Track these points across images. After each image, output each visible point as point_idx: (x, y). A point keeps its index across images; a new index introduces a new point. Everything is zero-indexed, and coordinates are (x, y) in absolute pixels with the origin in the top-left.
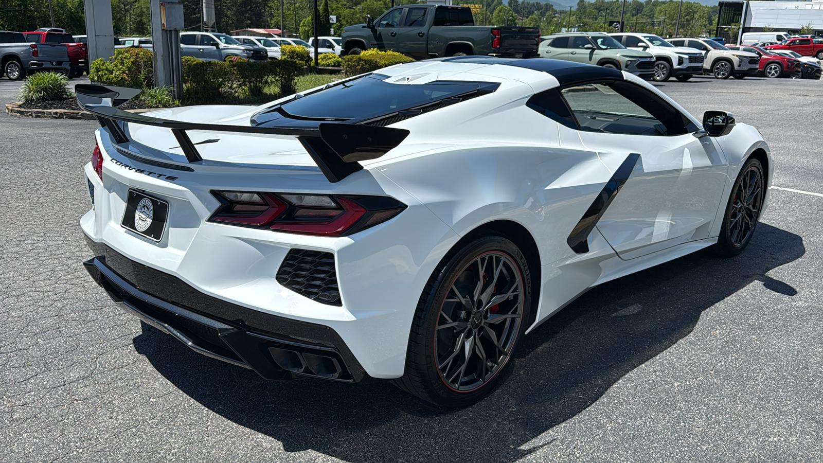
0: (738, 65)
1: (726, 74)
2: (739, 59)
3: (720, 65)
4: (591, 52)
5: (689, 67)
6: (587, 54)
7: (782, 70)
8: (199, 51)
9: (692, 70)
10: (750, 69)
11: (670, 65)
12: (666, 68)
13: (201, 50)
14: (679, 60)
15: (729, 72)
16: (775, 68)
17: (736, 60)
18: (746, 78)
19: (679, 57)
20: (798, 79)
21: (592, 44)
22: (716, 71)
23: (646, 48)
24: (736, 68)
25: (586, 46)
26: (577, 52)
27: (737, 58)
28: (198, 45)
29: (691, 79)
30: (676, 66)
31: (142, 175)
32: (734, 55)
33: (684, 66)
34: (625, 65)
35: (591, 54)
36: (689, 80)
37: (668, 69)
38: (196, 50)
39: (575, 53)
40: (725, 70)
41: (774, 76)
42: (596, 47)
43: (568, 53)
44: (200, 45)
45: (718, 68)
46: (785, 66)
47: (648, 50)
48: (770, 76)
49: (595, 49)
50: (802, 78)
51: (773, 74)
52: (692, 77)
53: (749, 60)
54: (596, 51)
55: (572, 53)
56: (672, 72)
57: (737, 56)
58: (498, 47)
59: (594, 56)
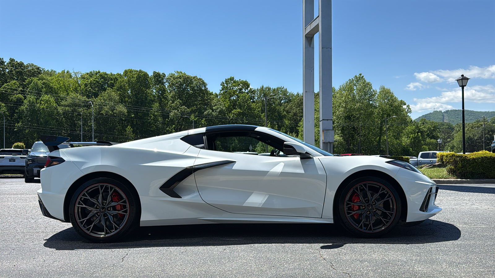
8: (430, 162)
13: (432, 161)
28: (430, 158)
38: (428, 161)
44: (431, 158)
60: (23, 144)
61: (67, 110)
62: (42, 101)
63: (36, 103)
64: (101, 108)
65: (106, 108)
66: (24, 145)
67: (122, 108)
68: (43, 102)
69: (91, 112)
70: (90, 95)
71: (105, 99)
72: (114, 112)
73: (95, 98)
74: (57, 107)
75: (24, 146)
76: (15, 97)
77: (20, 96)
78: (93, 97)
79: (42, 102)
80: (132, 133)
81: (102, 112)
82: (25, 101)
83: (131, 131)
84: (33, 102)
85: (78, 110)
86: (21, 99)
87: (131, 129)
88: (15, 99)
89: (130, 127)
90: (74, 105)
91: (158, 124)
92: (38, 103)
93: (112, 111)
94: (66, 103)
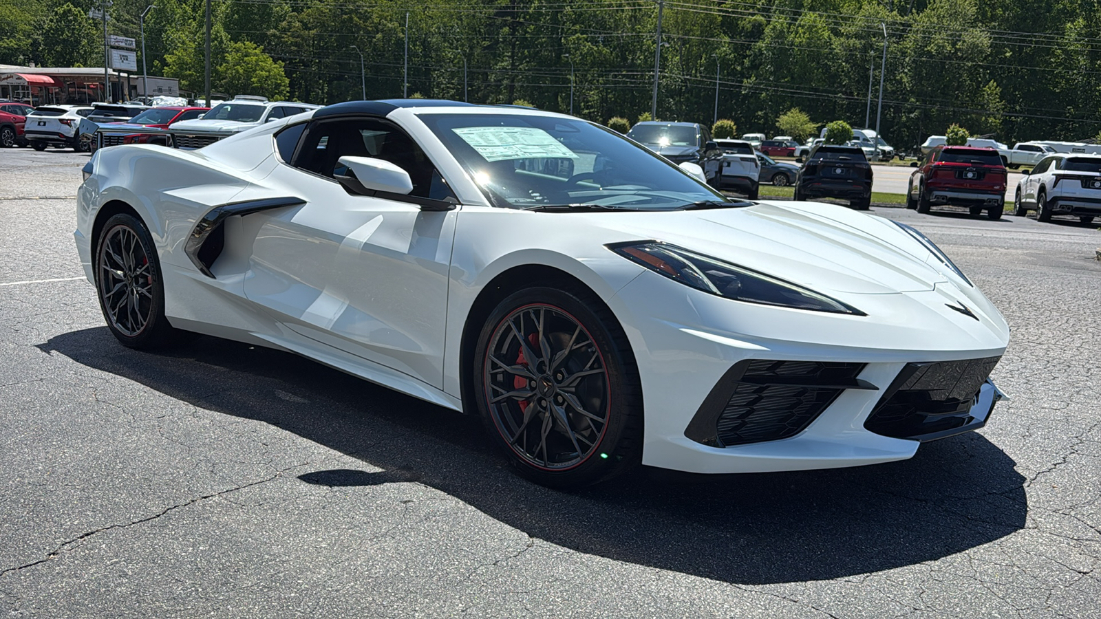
60: (733, 124)
61: (851, 45)
62: (800, 28)
63: (788, 32)
64: (927, 40)
65: (939, 38)
66: (735, 125)
67: (980, 37)
68: (802, 28)
69: (906, 48)
70: (908, 6)
71: (940, 15)
72: (957, 47)
73: (917, 13)
74: (830, 39)
75: (734, 127)
76: (749, 22)
77: (759, 18)
78: (914, 11)
79: (801, 30)
80: (998, 100)
81: (929, 48)
82: (767, 30)
83: (996, 94)
84: (782, 32)
85: (878, 46)
86: (760, 25)
87: (998, 89)
88: (748, 25)
89: (995, 83)
90: (869, 33)
91: (1074, 74)
92: (792, 33)
93: (954, 44)
94: (852, 30)
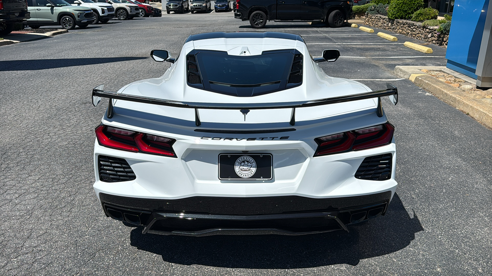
0: (130, 11)
1: (125, 17)
2: (130, 8)
3: (120, 12)
4: (51, 8)
5: (108, 14)
6: (49, 10)
7: (145, 12)
9: (110, 16)
10: (137, 13)
11: (98, 14)
12: (95, 15)
14: (102, 11)
15: (126, 16)
16: (141, 12)
17: (128, 8)
18: (134, 18)
19: (102, 9)
20: (152, 18)
21: (51, 4)
22: (119, 15)
23: (79, 4)
24: (129, 13)
25: (47, 5)
26: (41, 9)
27: (128, 7)
29: (109, 21)
30: (101, 14)
31: (256, 141)
32: (127, 6)
33: (106, 13)
34: (77, 16)
35: (52, 9)
36: (108, 22)
37: (97, 17)
39: (40, 10)
40: (124, 15)
41: (142, 16)
42: (54, 5)
43: (35, 10)
45: (119, 14)
46: (146, 10)
47: (81, 5)
48: (140, 16)
49: (54, 7)
50: (154, 16)
51: (141, 15)
52: (109, 20)
53: (135, 8)
54: (55, 8)
55: (38, 10)
56: (99, 18)
57: (129, 6)
58: (2, 9)
59: (54, 11)
